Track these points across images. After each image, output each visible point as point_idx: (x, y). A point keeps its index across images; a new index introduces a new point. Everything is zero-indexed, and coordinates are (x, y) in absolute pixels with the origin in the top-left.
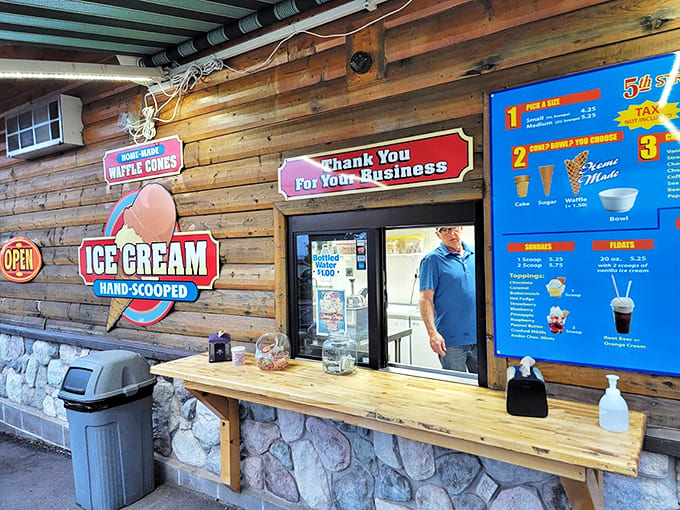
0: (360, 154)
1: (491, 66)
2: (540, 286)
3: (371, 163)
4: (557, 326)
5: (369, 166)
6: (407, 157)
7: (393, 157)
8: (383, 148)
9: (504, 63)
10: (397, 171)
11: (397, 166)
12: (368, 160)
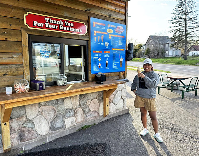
0: (59, 20)
1: (89, 11)
2: (97, 59)
3: (63, 24)
4: (100, 67)
5: (62, 25)
6: (73, 26)
7: (69, 24)
8: (67, 21)
9: (91, 12)
10: (70, 28)
11: (70, 27)
12: (62, 23)
